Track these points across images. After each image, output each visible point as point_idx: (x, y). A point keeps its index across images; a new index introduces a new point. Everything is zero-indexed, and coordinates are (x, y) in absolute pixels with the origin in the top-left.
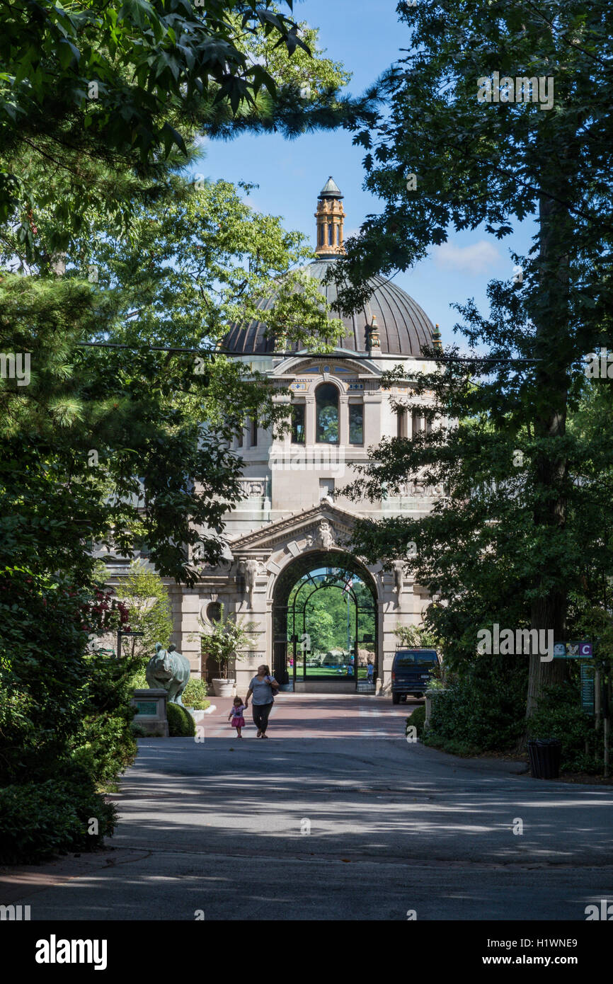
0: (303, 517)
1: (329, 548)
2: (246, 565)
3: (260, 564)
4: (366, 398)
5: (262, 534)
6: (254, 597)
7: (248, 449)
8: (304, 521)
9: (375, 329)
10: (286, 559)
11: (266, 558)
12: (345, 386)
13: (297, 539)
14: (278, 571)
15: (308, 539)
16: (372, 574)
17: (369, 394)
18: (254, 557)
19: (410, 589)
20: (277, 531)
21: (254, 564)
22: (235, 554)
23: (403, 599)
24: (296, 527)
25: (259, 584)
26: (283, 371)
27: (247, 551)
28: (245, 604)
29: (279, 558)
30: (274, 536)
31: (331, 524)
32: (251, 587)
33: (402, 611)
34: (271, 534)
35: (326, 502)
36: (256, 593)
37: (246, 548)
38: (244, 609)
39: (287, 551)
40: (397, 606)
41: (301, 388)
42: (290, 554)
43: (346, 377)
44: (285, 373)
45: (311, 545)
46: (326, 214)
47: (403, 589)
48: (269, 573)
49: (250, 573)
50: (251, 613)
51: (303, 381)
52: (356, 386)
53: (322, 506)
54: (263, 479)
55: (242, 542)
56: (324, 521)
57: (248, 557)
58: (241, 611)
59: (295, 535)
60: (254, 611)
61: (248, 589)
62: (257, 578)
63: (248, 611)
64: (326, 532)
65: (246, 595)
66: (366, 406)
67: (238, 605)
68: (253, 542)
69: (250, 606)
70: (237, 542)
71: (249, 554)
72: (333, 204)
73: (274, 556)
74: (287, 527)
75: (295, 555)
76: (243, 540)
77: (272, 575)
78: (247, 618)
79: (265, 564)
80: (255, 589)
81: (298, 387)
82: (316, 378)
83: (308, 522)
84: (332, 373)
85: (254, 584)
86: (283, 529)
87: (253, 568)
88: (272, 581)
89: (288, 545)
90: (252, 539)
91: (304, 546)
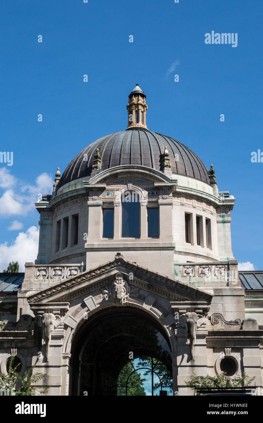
0: (98, 272)
1: (124, 302)
2: (43, 318)
3: (57, 318)
4: (161, 201)
5: (59, 288)
6: (50, 350)
7: (72, 246)
8: (100, 275)
9: (167, 156)
10: (84, 314)
11: (63, 312)
12: (145, 193)
13: (94, 294)
14: (74, 325)
15: (104, 294)
16: (165, 326)
17: (163, 198)
18: (51, 311)
19: (203, 341)
20: (73, 286)
21: (50, 317)
22: (33, 308)
23: (197, 352)
24: (92, 281)
25: (54, 338)
26: (96, 182)
27: (45, 305)
28: (41, 357)
29: (77, 312)
30: (71, 290)
31: (126, 278)
32: (47, 340)
33: (196, 363)
34: (68, 288)
35: (120, 257)
36: (51, 346)
37: (44, 302)
38: (41, 363)
39: (84, 305)
40: (190, 358)
41: (110, 195)
42: (86, 309)
43: (145, 186)
44: (98, 183)
45: (107, 299)
46: (134, 104)
47: (196, 341)
48: (66, 327)
49: (46, 326)
50: (47, 367)
51: (112, 190)
52: (153, 193)
53: (117, 261)
54: (79, 265)
55: (40, 296)
56: (119, 276)
57: (46, 311)
58: (37, 365)
59: (92, 290)
60: (50, 364)
61: (43, 343)
62: (53, 331)
63: (44, 364)
64: (120, 286)
65: (43, 348)
66: (161, 207)
67: (34, 358)
68: (51, 295)
69: (45, 360)
70: (36, 295)
71: (46, 308)
72: (138, 98)
73: (71, 310)
74: (83, 281)
75: (91, 309)
76: (41, 293)
77: (69, 329)
78: (43, 371)
79: (62, 319)
80: (51, 342)
81: (108, 194)
82: (121, 188)
83: (103, 277)
84: (134, 184)
85: (50, 337)
86: (80, 283)
87: (49, 321)
88: (69, 335)
89: (85, 299)
90: (50, 292)
91: (100, 300)
